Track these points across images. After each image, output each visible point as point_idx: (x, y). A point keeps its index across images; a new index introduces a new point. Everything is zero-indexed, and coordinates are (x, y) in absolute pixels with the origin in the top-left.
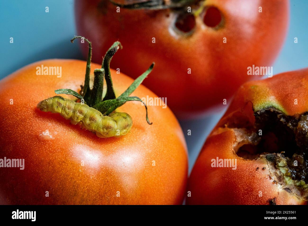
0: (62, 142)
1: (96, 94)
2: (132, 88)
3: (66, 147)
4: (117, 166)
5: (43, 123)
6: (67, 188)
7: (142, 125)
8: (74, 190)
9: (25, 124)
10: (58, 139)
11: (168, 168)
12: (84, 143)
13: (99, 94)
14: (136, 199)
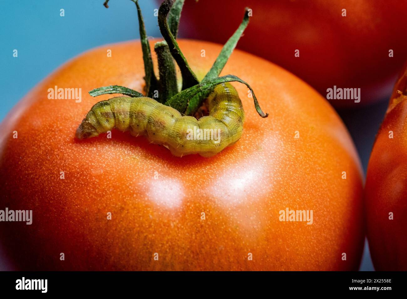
0: (115, 175)
1: (165, 85)
2: (221, 60)
3: (122, 182)
4: (213, 198)
5: (81, 150)
6: (135, 250)
7: (253, 121)
8: (147, 251)
9: (51, 158)
10: (107, 172)
11: (311, 185)
12: (153, 169)
13: (170, 85)
14: (258, 247)
